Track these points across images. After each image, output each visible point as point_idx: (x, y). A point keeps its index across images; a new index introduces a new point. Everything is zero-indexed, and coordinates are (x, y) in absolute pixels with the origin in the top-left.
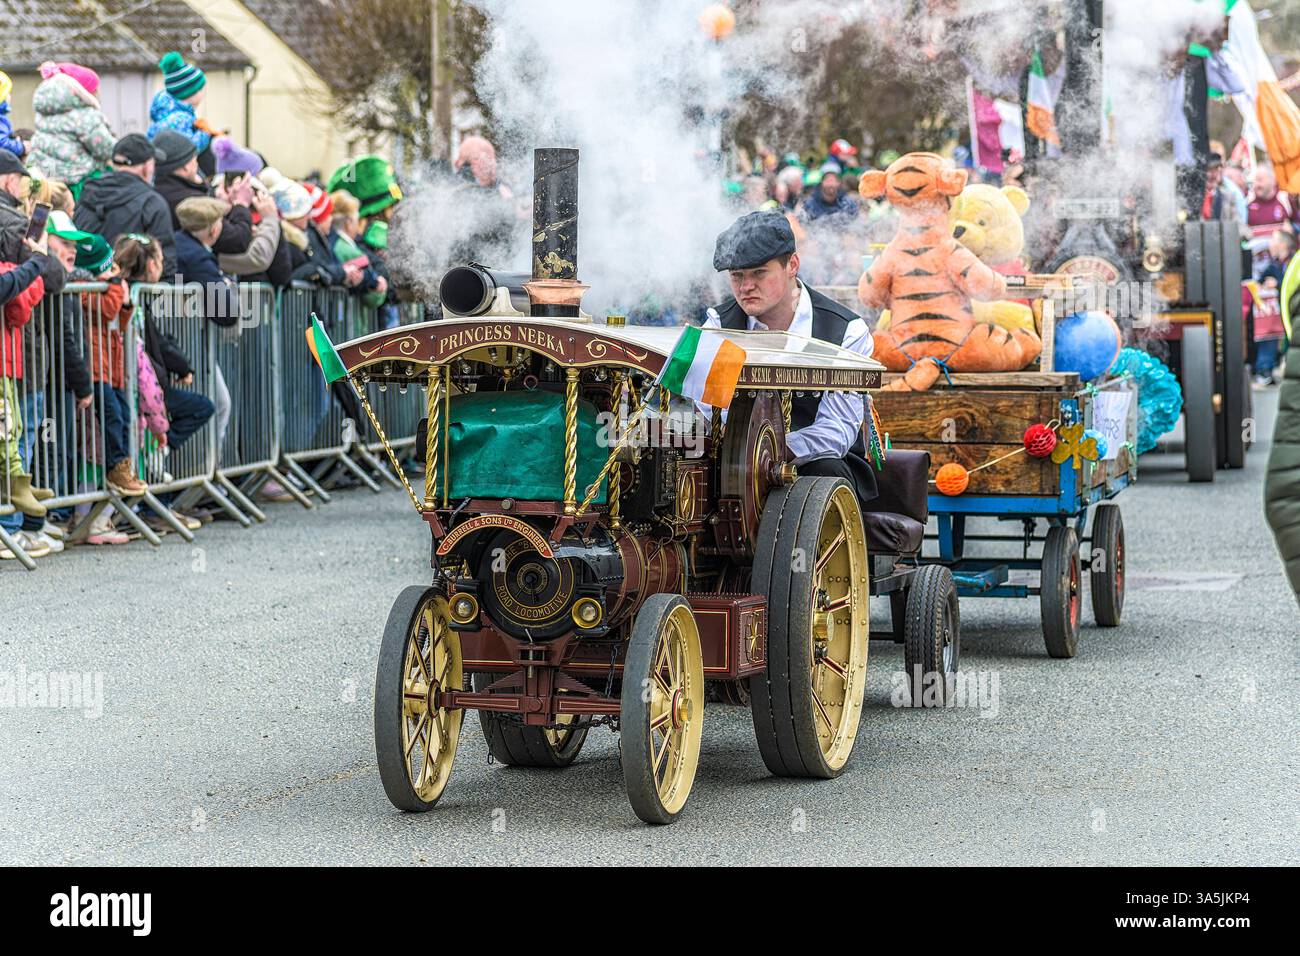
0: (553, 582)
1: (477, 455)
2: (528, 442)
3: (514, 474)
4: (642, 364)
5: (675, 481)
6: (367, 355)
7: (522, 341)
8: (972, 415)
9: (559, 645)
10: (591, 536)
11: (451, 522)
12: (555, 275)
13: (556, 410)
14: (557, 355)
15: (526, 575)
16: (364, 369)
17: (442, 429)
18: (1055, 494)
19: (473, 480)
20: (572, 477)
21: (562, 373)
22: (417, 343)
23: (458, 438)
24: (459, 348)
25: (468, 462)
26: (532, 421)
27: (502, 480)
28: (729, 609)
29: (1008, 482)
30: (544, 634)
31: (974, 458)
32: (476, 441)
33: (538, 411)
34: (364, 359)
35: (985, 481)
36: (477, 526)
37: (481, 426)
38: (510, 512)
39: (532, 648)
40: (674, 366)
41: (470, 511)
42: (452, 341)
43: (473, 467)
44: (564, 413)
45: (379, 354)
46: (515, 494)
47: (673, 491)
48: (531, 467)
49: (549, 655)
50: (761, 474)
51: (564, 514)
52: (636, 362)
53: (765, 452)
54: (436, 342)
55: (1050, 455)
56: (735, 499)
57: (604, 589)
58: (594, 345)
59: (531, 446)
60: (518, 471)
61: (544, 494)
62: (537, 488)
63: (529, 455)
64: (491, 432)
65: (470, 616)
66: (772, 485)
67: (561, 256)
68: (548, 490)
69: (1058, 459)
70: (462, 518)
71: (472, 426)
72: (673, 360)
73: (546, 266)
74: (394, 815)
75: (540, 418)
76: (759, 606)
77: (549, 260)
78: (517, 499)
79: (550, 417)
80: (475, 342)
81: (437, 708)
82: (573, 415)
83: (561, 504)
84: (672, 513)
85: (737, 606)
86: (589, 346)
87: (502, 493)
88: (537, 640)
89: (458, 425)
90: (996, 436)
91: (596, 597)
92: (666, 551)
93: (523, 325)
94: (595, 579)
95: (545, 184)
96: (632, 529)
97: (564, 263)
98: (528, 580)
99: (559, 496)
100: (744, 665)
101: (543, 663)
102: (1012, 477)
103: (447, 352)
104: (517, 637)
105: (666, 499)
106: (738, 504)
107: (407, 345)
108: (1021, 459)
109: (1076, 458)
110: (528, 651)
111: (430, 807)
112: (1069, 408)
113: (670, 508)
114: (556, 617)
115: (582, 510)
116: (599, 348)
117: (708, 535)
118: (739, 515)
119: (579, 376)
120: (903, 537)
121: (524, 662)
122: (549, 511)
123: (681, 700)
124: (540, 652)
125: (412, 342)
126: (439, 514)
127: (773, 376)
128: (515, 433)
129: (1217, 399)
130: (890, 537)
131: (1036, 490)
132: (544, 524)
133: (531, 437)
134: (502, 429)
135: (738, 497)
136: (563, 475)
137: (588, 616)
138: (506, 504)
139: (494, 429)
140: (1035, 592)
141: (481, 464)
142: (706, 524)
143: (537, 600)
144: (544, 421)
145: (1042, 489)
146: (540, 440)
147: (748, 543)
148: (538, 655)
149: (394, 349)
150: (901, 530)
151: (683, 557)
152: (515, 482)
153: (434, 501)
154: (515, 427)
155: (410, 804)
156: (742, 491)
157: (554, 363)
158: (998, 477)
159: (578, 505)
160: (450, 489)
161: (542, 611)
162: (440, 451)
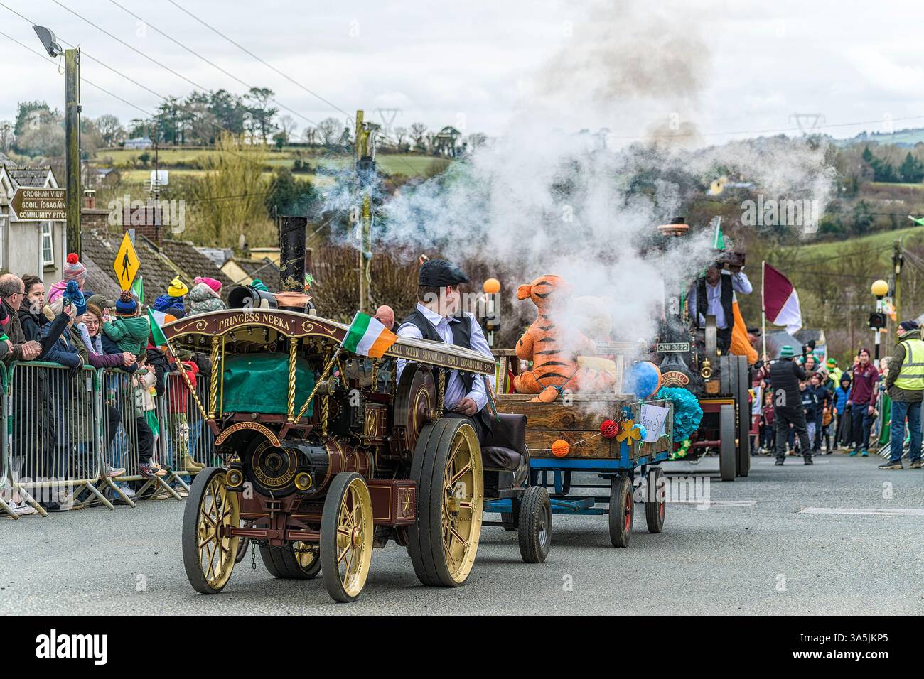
0: (285, 465)
1: (240, 387)
2: (268, 381)
3: (260, 399)
4: (333, 335)
5: (364, 413)
6: (178, 331)
7: (265, 322)
8: (573, 415)
9: (290, 501)
10: (308, 438)
11: (223, 426)
12: (291, 290)
13: (285, 362)
14: (285, 330)
15: (271, 459)
16: (177, 339)
17: (220, 374)
18: (617, 458)
19: (236, 403)
20: (292, 400)
21: (287, 340)
22: (206, 324)
23: (228, 379)
24: (230, 327)
25: (234, 392)
26: (269, 368)
27: (252, 402)
28: (392, 486)
29: (592, 452)
30: (280, 494)
31: (573, 438)
32: (238, 381)
33: (274, 363)
34: (177, 333)
35: (579, 451)
36: (238, 428)
37: (241, 371)
38: (256, 420)
39: (273, 501)
40: (351, 336)
41: (235, 420)
42: (226, 323)
43: (237, 394)
44: (289, 364)
45: (185, 330)
46: (259, 410)
47: (363, 419)
48: (270, 395)
49: (283, 505)
50: (419, 414)
51: (288, 422)
52: (330, 334)
53: (422, 403)
54: (217, 323)
55: (615, 437)
56: (402, 428)
57: (314, 468)
58: (306, 324)
59: (270, 383)
60: (261, 397)
61: (276, 411)
62: (272, 407)
63: (268, 388)
64: (247, 375)
65: (237, 483)
66: (424, 421)
67: (295, 279)
68: (278, 409)
69: (620, 439)
70: (229, 423)
71: (236, 371)
72: (351, 333)
73: (286, 285)
74: (195, 596)
75: (275, 367)
76: (412, 486)
77: (288, 281)
78: (260, 413)
79: (281, 367)
80: (239, 323)
81: (222, 536)
82: (294, 364)
83: (286, 416)
84: (362, 432)
85: (396, 484)
86: (303, 325)
87: (252, 409)
88: (276, 498)
89: (229, 371)
90: (586, 427)
91: (309, 472)
92: (360, 454)
93: (266, 313)
94: (309, 463)
95: (286, 237)
96: (337, 440)
97: (297, 283)
98: (272, 462)
99: (284, 411)
100: (399, 517)
101: (279, 510)
102: (594, 449)
103: (223, 329)
104: (264, 495)
105: (357, 422)
106: (403, 430)
107: (201, 325)
108: (599, 439)
109: (629, 439)
110: (270, 504)
111: (218, 591)
112: (626, 411)
113: (361, 429)
114: (287, 484)
115: (297, 420)
116: (309, 326)
117: (386, 447)
118: (403, 436)
119: (297, 343)
120: (508, 460)
121: (268, 509)
122: (279, 420)
123: (357, 532)
124: (278, 503)
125: (203, 323)
126: (217, 422)
127: (421, 354)
128: (261, 376)
129: (737, 441)
130: (500, 460)
131: (606, 456)
132: (276, 428)
133: (269, 378)
134: (253, 373)
135: (404, 426)
136: (287, 399)
137: (303, 484)
138: (254, 416)
139: (249, 374)
140: (607, 512)
141: (241, 394)
142: (385, 441)
143: (277, 474)
144: (277, 368)
145: (610, 456)
146: (274, 379)
147: (409, 453)
148: (276, 506)
149: (193, 328)
150: (507, 456)
151: (371, 459)
152: (260, 403)
153: (215, 414)
154: (260, 372)
155: (205, 589)
156: (407, 422)
157: (283, 335)
158: (587, 449)
159: (296, 416)
160: (224, 408)
161: (279, 481)
162: (219, 385)
